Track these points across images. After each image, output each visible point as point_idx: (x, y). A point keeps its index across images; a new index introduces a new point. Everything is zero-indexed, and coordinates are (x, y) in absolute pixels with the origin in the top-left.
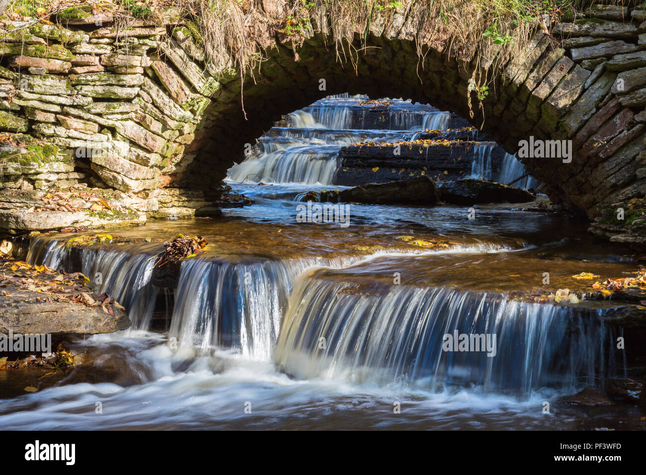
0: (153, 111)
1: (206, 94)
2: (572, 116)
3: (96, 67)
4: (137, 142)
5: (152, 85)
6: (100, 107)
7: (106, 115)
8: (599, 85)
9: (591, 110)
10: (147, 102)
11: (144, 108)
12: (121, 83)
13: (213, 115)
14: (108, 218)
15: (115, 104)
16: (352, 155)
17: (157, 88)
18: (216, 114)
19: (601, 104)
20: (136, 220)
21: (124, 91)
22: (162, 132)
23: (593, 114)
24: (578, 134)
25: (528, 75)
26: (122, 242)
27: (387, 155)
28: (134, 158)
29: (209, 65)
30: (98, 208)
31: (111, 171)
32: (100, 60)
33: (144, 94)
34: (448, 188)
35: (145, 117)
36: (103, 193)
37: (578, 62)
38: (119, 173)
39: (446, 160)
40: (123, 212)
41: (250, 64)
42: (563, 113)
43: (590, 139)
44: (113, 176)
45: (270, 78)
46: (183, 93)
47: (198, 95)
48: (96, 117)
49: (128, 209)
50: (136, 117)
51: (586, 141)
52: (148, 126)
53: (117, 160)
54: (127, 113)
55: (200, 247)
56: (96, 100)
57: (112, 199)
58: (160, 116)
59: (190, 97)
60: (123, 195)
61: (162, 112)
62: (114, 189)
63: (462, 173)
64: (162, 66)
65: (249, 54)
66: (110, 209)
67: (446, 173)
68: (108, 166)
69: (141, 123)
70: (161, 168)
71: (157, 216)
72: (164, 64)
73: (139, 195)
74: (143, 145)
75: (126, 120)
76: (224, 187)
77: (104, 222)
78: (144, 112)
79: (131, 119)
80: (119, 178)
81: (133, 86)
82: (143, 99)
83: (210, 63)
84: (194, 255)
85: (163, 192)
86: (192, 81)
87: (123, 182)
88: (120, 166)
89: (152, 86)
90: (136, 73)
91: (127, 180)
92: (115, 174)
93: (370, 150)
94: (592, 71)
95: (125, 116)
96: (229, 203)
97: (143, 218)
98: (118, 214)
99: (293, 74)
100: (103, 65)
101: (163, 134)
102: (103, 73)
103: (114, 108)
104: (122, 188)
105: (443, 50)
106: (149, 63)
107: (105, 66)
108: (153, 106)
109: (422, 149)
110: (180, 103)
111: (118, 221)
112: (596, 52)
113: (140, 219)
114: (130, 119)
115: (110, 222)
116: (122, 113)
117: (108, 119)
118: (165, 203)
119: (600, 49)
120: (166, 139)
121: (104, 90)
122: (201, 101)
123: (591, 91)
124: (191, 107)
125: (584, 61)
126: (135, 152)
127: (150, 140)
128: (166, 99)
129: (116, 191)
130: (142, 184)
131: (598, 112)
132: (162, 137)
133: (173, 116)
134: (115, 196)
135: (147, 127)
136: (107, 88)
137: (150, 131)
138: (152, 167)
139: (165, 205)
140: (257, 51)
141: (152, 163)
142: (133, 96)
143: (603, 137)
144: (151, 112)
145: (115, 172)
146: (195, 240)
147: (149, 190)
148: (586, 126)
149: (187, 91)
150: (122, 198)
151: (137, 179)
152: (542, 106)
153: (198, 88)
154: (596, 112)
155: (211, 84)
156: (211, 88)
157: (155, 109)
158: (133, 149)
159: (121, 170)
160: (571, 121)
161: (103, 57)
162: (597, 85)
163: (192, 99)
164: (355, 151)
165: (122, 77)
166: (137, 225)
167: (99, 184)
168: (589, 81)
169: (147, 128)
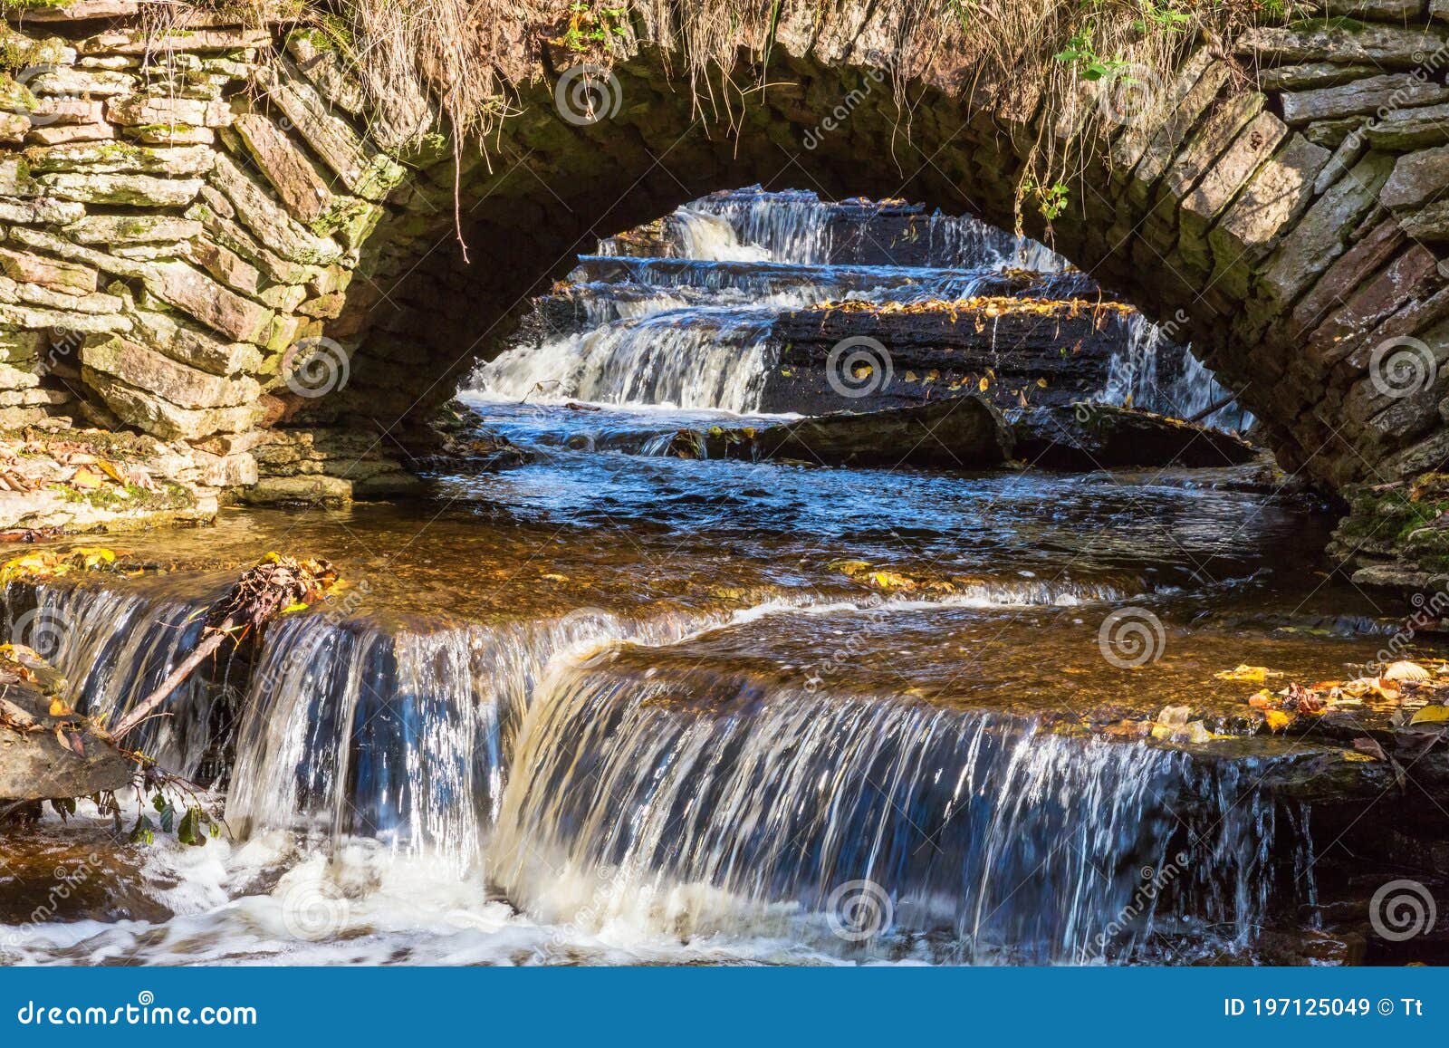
0: (237, 238)
1: (370, 197)
2: (1284, 261)
3: (91, 128)
4: (195, 314)
5: (235, 173)
6: (104, 227)
7: (117, 247)
8: (1352, 185)
9: (1330, 247)
10: (221, 216)
11: (214, 231)
12: (155, 168)
13: (400, 247)
14: (116, 506)
15: (142, 221)
16: (804, 335)
17: (247, 180)
18: (406, 241)
19: (1356, 233)
20: (188, 512)
21: (163, 189)
22: (260, 291)
23: (1335, 258)
24: (1297, 309)
25: (1173, 159)
26: (138, 569)
27: (894, 336)
28: (187, 354)
29: (376, 125)
30: (91, 481)
31: (130, 387)
32: (105, 109)
33: (213, 195)
34: (1034, 427)
35: (217, 252)
36: (109, 442)
37: (1299, 127)
38: (149, 393)
39: (1043, 350)
40: (155, 492)
41: (478, 123)
42: (1261, 253)
43: (1327, 321)
44: (135, 399)
45: (541, 155)
46: (312, 194)
47: (350, 199)
48: (92, 252)
49: (169, 482)
50: (195, 253)
51: (1317, 326)
52: (225, 276)
53: (145, 358)
54: (171, 243)
55: (319, 586)
56: (92, 209)
57: (130, 458)
58: (255, 251)
59: (328, 205)
60: (159, 447)
61: (259, 241)
62: (139, 432)
63: (1083, 386)
64: (260, 125)
65: (477, 99)
66: (122, 484)
67: (1041, 383)
68: (122, 375)
69: (207, 266)
70: (262, 379)
71: (254, 498)
72: (266, 120)
73: (207, 445)
74: (209, 323)
75: (170, 259)
76: (459, 416)
77: (105, 516)
78: (215, 241)
79: (183, 258)
80: (151, 404)
81: (188, 176)
82: (212, 208)
83: (377, 119)
84: (303, 606)
85: (270, 437)
86: (333, 163)
87: (160, 414)
88: (153, 374)
89: (233, 176)
90: (195, 144)
91: (170, 411)
92: (141, 396)
93: (851, 322)
94: (1334, 149)
95: (166, 251)
96: (464, 461)
97: (208, 505)
98: (142, 494)
99: (602, 144)
100: (110, 123)
101: (263, 296)
102: (110, 143)
103: (137, 231)
104: (157, 430)
105: (960, 94)
106: (229, 119)
107: (117, 126)
108: (235, 227)
109: (982, 321)
110: (304, 219)
111: (141, 514)
112: (1343, 101)
113: (199, 507)
114: (178, 257)
115: (121, 515)
116: (158, 243)
117: (122, 257)
118: (277, 465)
119: (1352, 96)
120: (269, 308)
121: (112, 186)
122: (361, 212)
123: (1331, 199)
124: (336, 229)
125: (1312, 125)
126: (192, 339)
127: (227, 310)
128: (270, 208)
129: (143, 436)
130: (211, 417)
131: (1348, 254)
132: (261, 303)
133: (285, 250)
134: (140, 449)
135: (221, 278)
136: (121, 180)
137: (229, 288)
138: (237, 376)
139: (278, 470)
140: (497, 91)
141: (233, 367)
142: (187, 200)
143: (1359, 314)
144: (232, 240)
145: (141, 389)
146: (309, 569)
147: (232, 433)
148: (1317, 288)
149: (323, 190)
150: (158, 455)
151: (195, 408)
152: (1210, 235)
153: (348, 182)
154: (1343, 254)
155: (382, 172)
156: (383, 180)
157: (241, 233)
158: (184, 331)
159: (156, 384)
160: (1279, 273)
161: (111, 102)
162: (1345, 186)
163: (335, 210)
164: (812, 325)
165: (158, 153)
166: (193, 523)
167: (101, 419)
168: (1326, 175)
169: (222, 280)
